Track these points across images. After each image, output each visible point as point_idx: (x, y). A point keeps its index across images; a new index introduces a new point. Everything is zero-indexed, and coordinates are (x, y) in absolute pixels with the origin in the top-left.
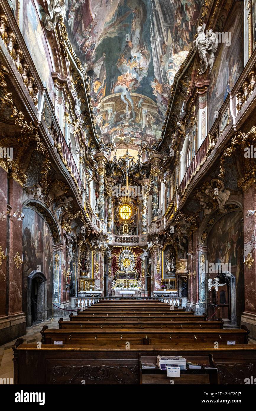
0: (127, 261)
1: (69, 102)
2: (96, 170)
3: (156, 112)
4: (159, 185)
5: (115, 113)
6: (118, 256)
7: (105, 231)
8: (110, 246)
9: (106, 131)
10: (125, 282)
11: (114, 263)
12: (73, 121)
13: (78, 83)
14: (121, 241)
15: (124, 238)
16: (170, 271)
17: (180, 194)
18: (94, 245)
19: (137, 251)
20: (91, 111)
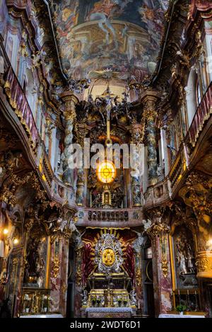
0: (109, 253)
1: (27, 32)
2: (62, 113)
3: (147, 41)
4: (157, 132)
5: (91, 43)
6: (94, 245)
7: (72, 203)
8: (80, 228)
9: (78, 64)
10: (105, 295)
11: (86, 258)
12: (32, 53)
13: (41, 11)
14: (99, 219)
15: (104, 214)
16: (186, 273)
17: (189, 145)
18: (53, 226)
19: (126, 234)
20: (57, 42)
